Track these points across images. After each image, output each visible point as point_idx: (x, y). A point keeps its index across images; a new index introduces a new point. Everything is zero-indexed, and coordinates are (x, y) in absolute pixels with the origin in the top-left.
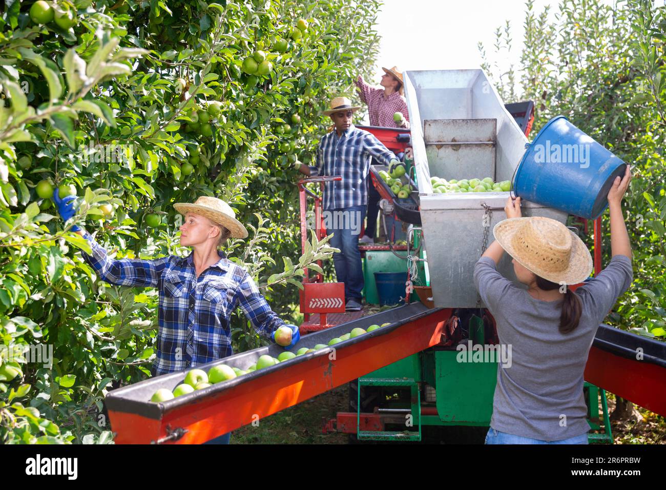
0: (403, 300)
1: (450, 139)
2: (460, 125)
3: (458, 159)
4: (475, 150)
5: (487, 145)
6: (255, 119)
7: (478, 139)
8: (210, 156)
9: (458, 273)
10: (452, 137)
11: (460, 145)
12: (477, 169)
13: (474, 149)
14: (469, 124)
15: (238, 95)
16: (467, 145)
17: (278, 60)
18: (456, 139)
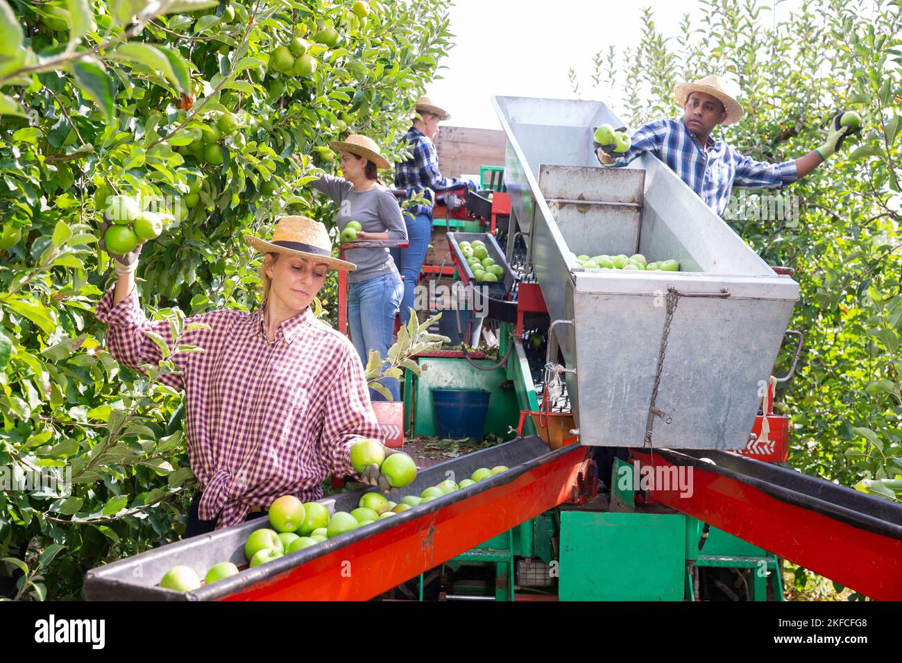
0: (513, 432)
1: (577, 193)
2: (592, 175)
3: (586, 226)
4: (611, 215)
5: (629, 207)
6: (288, 145)
7: (616, 199)
8: (215, 197)
9: (622, 394)
10: (580, 194)
11: (589, 205)
12: (612, 242)
13: (609, 213)
14: (605, 175)
15: (261, 105)
16: (600, 207)
17: (325, 57)
18: (585, 196)
